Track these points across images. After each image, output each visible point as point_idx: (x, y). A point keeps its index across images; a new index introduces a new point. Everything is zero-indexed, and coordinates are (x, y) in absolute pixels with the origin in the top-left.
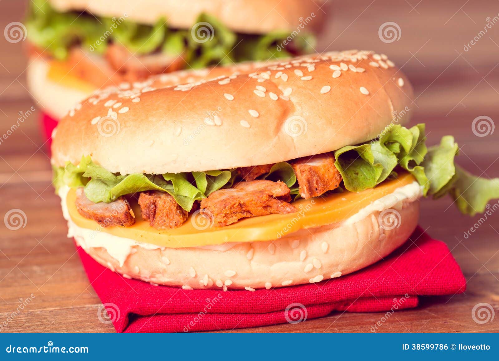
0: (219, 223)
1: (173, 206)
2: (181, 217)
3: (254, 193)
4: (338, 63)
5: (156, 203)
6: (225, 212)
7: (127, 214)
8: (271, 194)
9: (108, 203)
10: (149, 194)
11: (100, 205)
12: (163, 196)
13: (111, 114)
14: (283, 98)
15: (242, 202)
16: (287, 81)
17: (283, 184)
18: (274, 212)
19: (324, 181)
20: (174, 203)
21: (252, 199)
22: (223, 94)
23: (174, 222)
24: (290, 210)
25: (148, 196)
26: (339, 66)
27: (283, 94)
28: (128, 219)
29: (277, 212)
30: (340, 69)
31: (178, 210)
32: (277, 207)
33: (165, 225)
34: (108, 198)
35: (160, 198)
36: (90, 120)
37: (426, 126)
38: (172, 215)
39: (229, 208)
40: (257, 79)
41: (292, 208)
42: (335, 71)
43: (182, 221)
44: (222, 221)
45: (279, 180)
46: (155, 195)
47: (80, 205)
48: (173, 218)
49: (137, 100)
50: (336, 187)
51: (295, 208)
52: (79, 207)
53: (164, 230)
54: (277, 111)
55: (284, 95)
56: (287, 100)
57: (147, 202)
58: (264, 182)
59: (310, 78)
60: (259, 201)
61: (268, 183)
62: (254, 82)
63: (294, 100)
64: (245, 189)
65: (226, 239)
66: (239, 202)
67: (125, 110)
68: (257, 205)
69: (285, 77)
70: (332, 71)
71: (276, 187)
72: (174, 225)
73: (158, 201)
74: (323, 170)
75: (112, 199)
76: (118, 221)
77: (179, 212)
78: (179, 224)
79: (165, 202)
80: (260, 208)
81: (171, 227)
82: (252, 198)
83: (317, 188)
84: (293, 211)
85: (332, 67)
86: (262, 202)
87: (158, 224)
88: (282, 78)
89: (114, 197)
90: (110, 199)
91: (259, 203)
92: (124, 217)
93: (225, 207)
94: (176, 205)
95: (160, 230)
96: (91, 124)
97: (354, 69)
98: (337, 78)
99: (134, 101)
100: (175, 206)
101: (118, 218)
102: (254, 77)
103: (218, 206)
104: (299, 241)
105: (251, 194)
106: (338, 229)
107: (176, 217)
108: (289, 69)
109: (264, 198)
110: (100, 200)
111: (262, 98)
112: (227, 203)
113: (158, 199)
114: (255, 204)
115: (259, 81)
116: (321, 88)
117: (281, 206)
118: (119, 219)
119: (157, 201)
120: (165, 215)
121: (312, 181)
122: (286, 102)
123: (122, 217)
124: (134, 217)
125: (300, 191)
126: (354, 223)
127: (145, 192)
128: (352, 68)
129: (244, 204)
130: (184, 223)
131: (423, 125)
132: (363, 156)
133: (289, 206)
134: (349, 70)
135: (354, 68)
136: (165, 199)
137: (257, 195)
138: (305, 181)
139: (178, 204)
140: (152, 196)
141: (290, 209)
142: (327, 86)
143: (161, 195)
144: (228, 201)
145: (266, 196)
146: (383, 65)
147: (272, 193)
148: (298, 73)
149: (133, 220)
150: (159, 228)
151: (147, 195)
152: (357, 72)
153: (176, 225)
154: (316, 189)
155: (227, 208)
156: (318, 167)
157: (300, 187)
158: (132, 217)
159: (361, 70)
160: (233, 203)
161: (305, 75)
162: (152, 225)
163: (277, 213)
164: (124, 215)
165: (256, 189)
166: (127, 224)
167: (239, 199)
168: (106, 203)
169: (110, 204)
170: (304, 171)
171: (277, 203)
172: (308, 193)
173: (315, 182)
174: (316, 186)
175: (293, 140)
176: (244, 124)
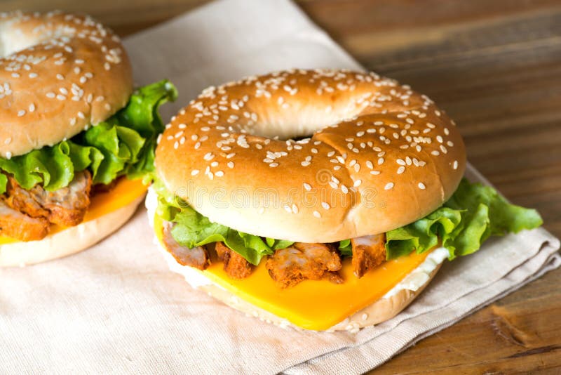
16: (359, 172)
17: (337, 257)
19: (374, 260)
26: (405, 160)
30: (405, 164)
42: (400, 166)
57: (223, 251)
59: (378, 173)
69: (357, 167)
85: (399, 162)
88: (355, 167)
97: (417, 164)
98: (400, 174)
103: (282, 274)
116: (386, 184)
126: (391, 297)
128: (416, 162)
134: (412, 164)
142: (390, 183)
146: (443, 150)
148: (369, 165)
152: (420, 167)
156: (371, 247)
159: (423, 164)
173: (366, 263)
174: (367, 266)
175: (355, 225)
176: (316, 214)
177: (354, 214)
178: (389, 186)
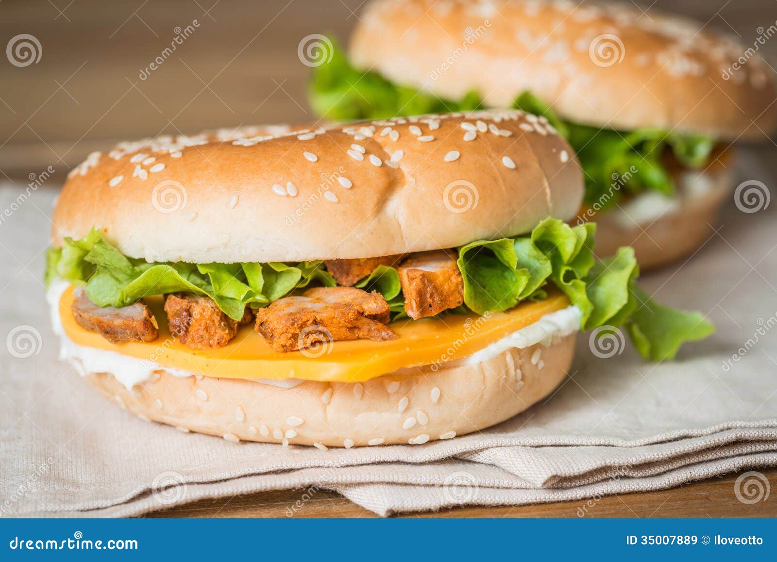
0: (283, 346)
1: (216, 315)
2: (227, 331)
3: (336, 307)
4: (473, 122)
5: (191, 310)
6: (292, 332)
7: (147, 323)
8: (361, 311)
9: (119, 307)
10: (181, 297)
11: (107, 310)
12: (202, 301)
13: (139, 172)
14: (389, 164)
15: (318, 319)
16: (398, 141)
17: (380, 296)
18: (363, 336)
19: (442, 295)
20: (217, 310)
21: (333, 316)
22: (303, 153)
23: (216, 338)
24: (387, 336)
25: (179, 299)
26: (475, 124)
27: (389, 159)
28: (147, 330)
29: (367, 336)
30: (476, 130)
31: (222, 321)
32: (369, 330)
33: (202, 343)
34: (119, 300)
35: (197, 303)
36: (108, 181)
37: (598, 227)
38: (213, 328)
39: (299, 326)
40: (353, 136)
41: (391, 333)
42: (467, 131)
43: (227, 338)
44: (288, 345)
45: (375, 291)
46: (190, 299)
47: (79, 309)
48: (215, 333)
49: (178, 155)
50: (459, 305)
51: (395, 333)
52: (77, 312)
53: (201, 349)
54: (380, 182)
55: (391, 160)
56: (395, 167)
57: (178, 308)
58: (352, 292)
59: (430, 138)
60: (343, 320)
61: (358, 294)
62: (350, 139)
63: (405, 169)
64: (324, 299)
65: (292, 374)
66: (314, 318)
67: (160, 167)
68: (340, 325)
69: (394, 136)
70: (464, 132)
71: (369, 301)
72: (215, 343)
73: (194, 307)
74: (441, 279)
75: (125, 301)
76: (134, 332)
77: (224, 324)
78: (223, 342)
79: (204, 310)
80: (344, 329)
81: (211, 346)
82: (333, 313)
83: (432, 304)
84: (391, 338)
85: (464, 126)
86: (347, 321)
87: (193, 340)
88: (391, 136)
89: (129, 299)
90: (123, 302)
91: (344, 322)
92: (142, 326)
93: (293, 324)
94: (220, 314)
95: (194, 349)
96: (108, 186)
97: (496, 132)
98: (470, 141)
99: (173, 156)
100: (218, 315)
101: (133, 327)
102: (349, 133)
103: (283, 321)
104: (399, 383)
105: (332, 307)
106: (457, 370)
107: (219, 331)
108: (402, 125)
109: (351, 316)
110: (108, 303)
111: (358, 162)
112: (296, 318)
113: (194, 304)
114: (337, 323)
115: (356, 138)
116: (445, 154)
117: (374, 330)
118: (134, 329)
119: (192, 308)
120: (202, 328)
121: (425, 294)
122: (393, 170)
123: (139, 326)
124: (157, 327)
125: (406, 307)
126: (481, 363)
127: (176, 294)
128: (494, 129)
129: (321, 322)
130: (231, 341)
131: (593, 225)
132: (502, 256)
133: (386, 329)
134: (488, 131)
135: (497, 129)
136: (204, 304)
137: (340, 310)
138: (414, 294)
139: (222, 313)
140: (186, 300)
141: (387, 334)
142: (454, 152)
143: (198, 299)
144: (298, 316)
145: (354, 313)
146: (539, 129)
147: (363, 309)
148: (415, 131)
149: (155, 332)
150: (193, 345)
151: (178, 297)
152: (501, 137)
153: (218, 343)
154: (430, 306)
155: (296, 326)
156: (435, 273)
157: (406, 302)
158: (153, 328)
159: (507, 133)
160: (305, 319)
161: (423, 134)
162: (183, 342)
163: (368, 339)
164: (142, 324)
165: (339, 300)
166: (146, 337)
167: (314, 314)
168: (116, 307)
169: (122, 309)
170: (414, 279)
171: (369, 325)
172: (418, 310)
173: (428, 296)
174: (430, 301)
175: (400, 226)
176: (330, 197)
177: (397, 205)
178: (452, 155)
